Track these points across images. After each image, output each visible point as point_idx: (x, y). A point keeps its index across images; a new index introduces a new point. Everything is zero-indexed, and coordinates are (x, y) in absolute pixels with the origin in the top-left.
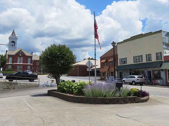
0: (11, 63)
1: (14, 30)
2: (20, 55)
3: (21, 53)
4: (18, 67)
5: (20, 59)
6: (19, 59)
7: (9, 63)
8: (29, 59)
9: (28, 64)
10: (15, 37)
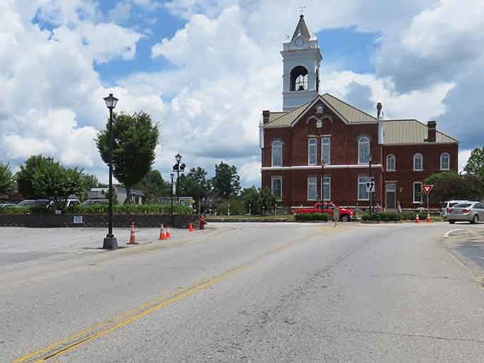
0: (279, 164)
1: (302, 16)
2: (319, 125)
3: (319, 116)
4: (312, 183)
5: (319, 145)
6: (315, 144)
7: (273, 168)
8: (364, 142)
9: (360, 165)
10: (306, 46)
